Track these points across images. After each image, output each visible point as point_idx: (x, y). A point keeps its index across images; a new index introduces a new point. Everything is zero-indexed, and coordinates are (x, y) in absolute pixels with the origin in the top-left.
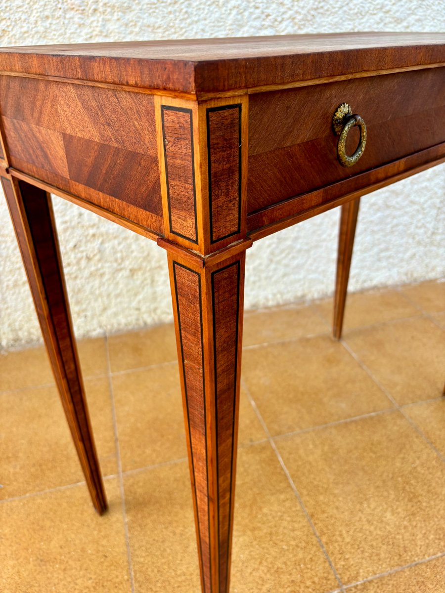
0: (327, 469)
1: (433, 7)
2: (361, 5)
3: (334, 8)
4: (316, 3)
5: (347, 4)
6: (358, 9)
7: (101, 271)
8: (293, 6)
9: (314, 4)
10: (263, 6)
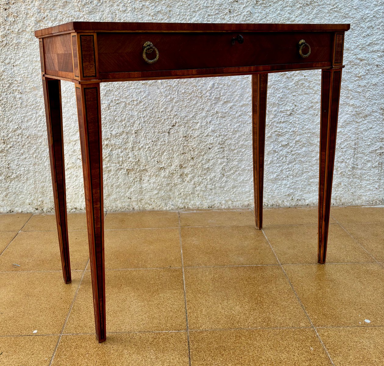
0: (211, 285)
1: (325, 18)
2: (274, 18)
3: (257, 20)
4: (245, 18)
5: (266, 17)
6: (273, 20)
7: (109, 169)
8: (230, 20)
9: (243, 18)
10: (212, 20)
